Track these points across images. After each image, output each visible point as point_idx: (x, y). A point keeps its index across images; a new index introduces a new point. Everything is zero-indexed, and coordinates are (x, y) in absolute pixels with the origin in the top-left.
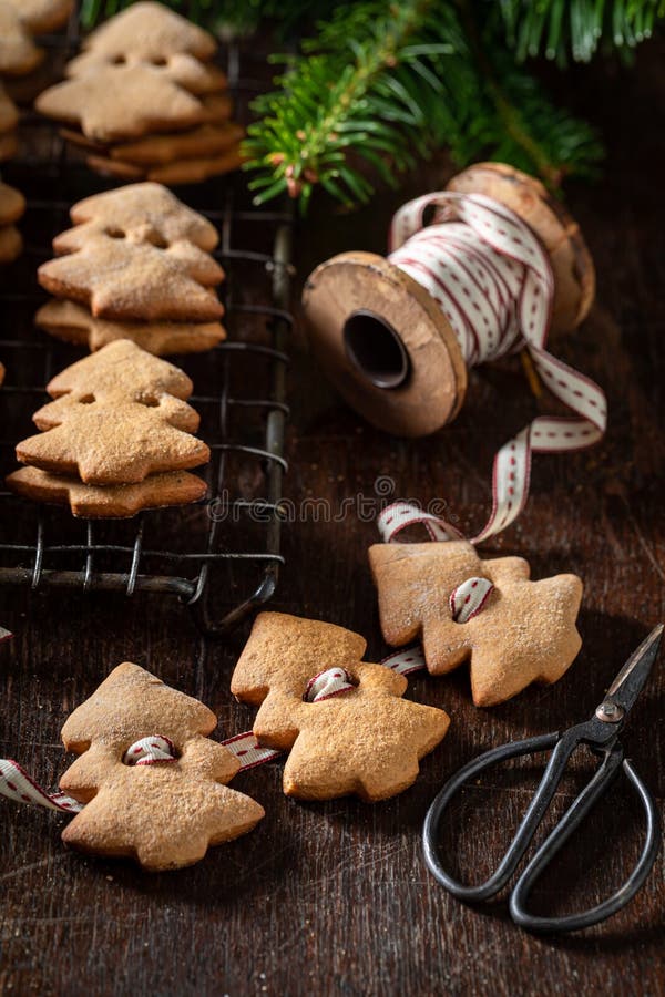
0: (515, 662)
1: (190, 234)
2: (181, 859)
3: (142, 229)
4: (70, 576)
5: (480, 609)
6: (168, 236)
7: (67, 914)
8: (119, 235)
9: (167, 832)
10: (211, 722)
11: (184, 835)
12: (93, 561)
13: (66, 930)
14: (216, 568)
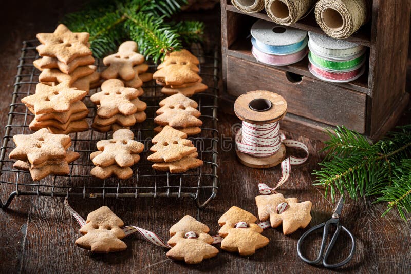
0: (293, 223)
1: (191, 105)
2: (196, 261)
3: (178, 105)
4: (163, 194)
5: (284, 210)
6: (185, 106)
8: (173, 108)
9: (192, 254)
10: (208, 230)
11: (197, 255)
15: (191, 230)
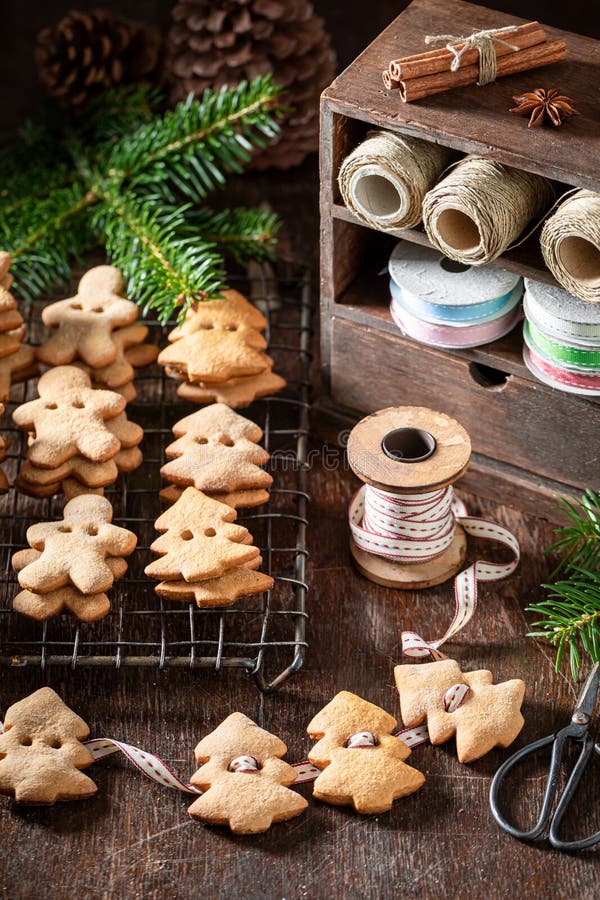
0: (482, 735)
1: (247, 434)
2: (255, 828)
3: (217, 436)
4: (182, 660)
5: (461, 704)
6: (232, 438)
7: (190, 856)
8: (204, 441)
9: (248, 811)
10: (283, 750)
11: (258, 814)
12: (195, 650)
13: (190, 865)
14: (268, 650)
15: (244, 752)
